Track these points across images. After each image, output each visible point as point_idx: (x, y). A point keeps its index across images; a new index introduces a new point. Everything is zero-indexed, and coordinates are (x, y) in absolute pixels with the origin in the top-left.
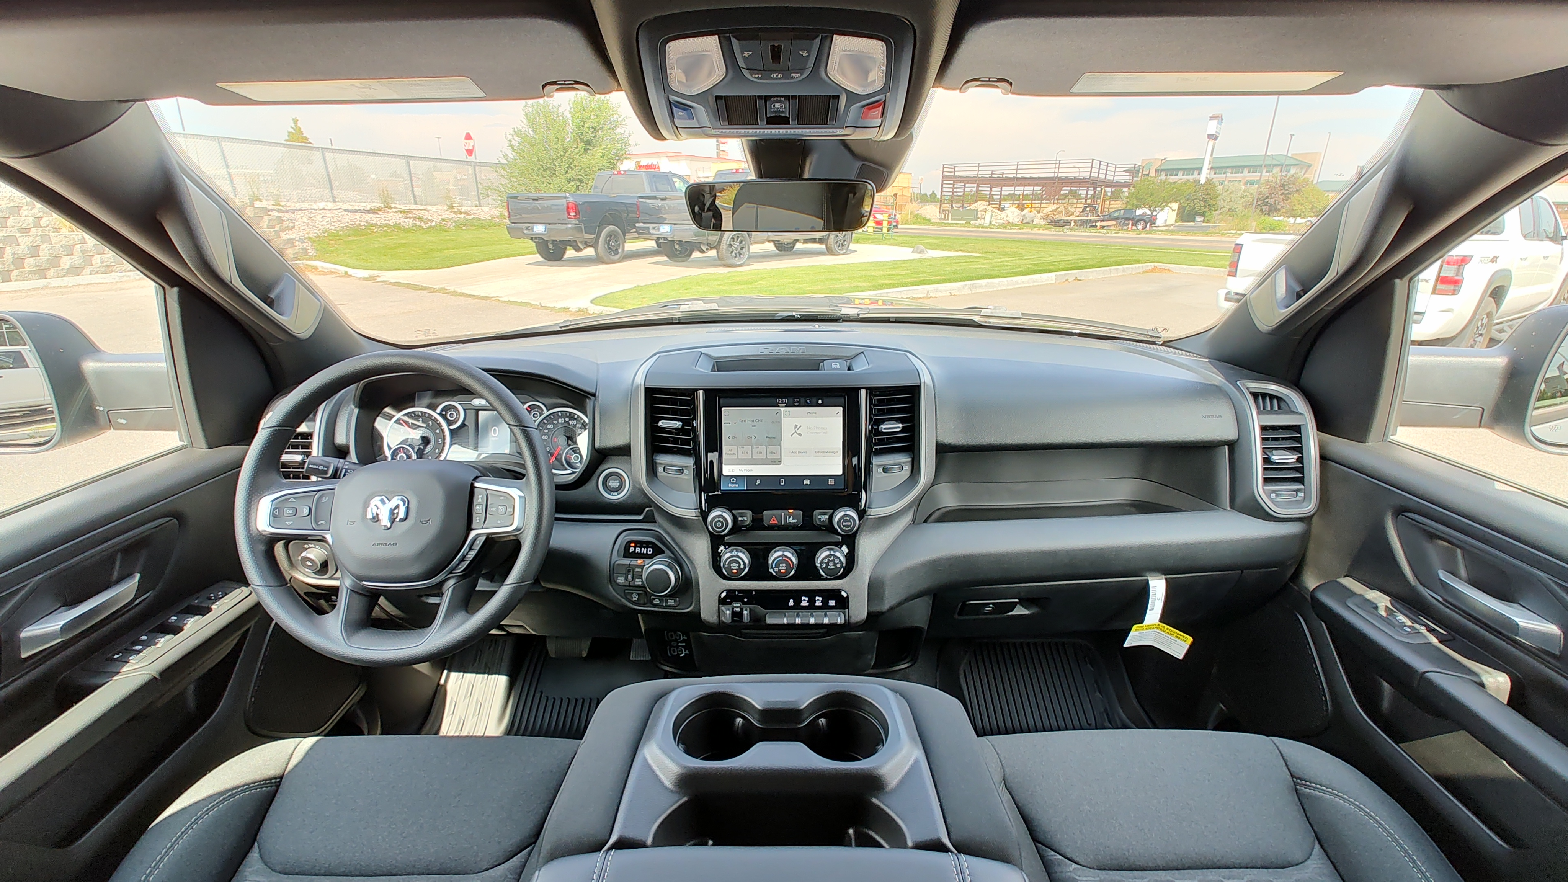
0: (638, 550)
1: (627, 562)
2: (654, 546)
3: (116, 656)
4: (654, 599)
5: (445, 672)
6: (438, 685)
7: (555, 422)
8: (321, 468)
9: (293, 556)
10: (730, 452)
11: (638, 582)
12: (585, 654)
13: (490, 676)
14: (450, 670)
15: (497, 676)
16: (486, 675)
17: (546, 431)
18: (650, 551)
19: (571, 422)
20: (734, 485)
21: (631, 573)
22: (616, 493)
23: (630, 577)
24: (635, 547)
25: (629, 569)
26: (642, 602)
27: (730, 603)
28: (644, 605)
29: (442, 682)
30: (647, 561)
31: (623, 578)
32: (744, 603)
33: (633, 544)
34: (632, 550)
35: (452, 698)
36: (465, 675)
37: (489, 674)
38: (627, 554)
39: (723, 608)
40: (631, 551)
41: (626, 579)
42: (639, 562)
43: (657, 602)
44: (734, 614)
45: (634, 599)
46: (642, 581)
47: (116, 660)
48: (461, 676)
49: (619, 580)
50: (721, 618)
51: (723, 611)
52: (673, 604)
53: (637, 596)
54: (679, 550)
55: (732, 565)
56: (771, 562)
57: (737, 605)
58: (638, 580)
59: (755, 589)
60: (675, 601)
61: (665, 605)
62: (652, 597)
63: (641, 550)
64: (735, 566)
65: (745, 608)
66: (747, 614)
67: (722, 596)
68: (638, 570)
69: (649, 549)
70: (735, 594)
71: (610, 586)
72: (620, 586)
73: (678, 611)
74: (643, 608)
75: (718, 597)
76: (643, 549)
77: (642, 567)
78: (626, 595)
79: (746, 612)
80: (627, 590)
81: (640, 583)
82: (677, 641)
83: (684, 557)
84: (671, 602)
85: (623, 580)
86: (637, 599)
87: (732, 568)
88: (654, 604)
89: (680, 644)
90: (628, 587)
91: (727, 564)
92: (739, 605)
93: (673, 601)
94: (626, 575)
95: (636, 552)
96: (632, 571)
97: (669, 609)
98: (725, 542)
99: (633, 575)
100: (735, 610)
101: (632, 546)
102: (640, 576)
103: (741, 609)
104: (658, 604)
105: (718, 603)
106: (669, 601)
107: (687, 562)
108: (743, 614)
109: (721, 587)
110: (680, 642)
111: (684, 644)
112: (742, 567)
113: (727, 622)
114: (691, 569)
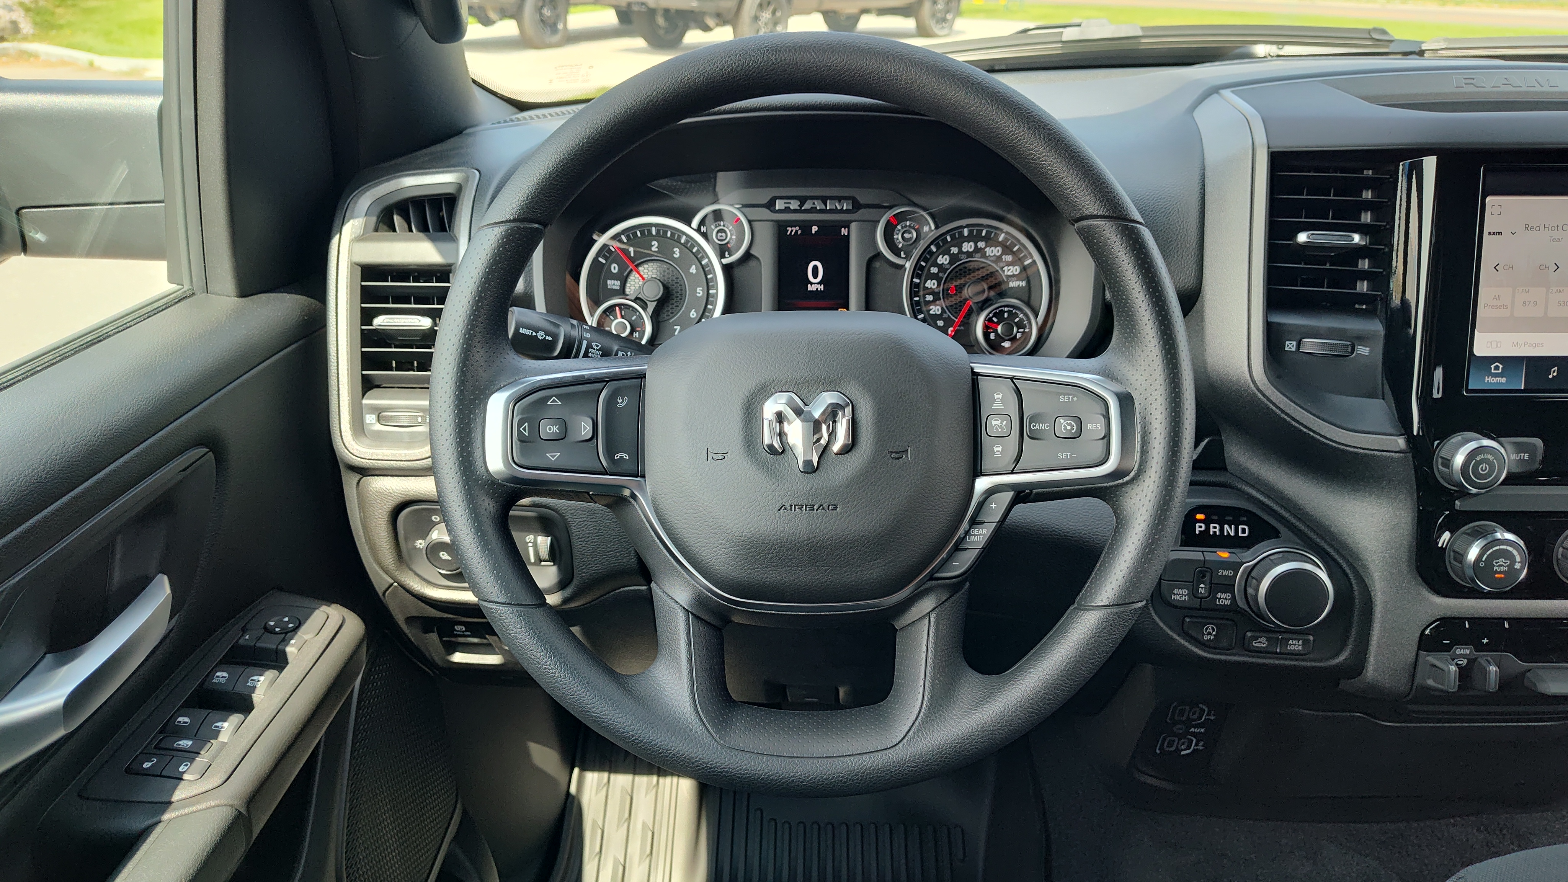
0: (1214, 529)
1: (1194, 554)
2: (1253, 520)
3: (147, 765)
4: (1256, 638)
5: (576, 771)
6: (568, 793)
7: (954, 250)
8: (541, 335)
9: (406, 539)
10: (1495, 302)
11: (1224, 599)
13: (661, 780)
14: (583, 769)
15: (675, 779)
16: (655, 778)
17: (934, 270)
18: (1244, 531)
19: (989, 251)
20: (1495, 380)
21: (1207, 579)
23: (1203, 589)
24: (1206, 522)
25: (1204, 571)
26: (1224, 643)
27: (1448, 648)
28: (1227, 650)
29: (573, 789)
30: (1246, 555)
31: (1185, 591)
32: (1480, 648)
33: (1200, 516)
34: (1199, 528)
35: (594, 822)
36: (613, 776)
37: (659, 775)
38: (1188, 538)
39: (1432, 659)
40: (1198, 530)
41: (1194, 593)
42: (1224, 554)
43: (1262, 643)
44: (1465, 673)
45: (1207, 637)
46: (1233, 598)
47: (147, 773)
48: (606, 780)
49: (1175, 594)
50: (1418, 681)
51: (1434, 666)
52: (1300, 648)
53: (1214, 631)
54: (1306, 530)
55: (1496, 563)
56: (1560, 557)
57: (1462, 652)
58: (1224, 596)
59: (1511, 616)
60: (1306, 642)
61: (1278, 650)
62: (1249, 634)
63: (1222, 530)
64: (1502, 563)
65: (1483, 657)
66: (1496, 671)
67: (1427, 632)
68: (1225, 573)
69: (1240, 527)
70: (1467, 626)
71: (1151, 609)
72: (1176, 607)
73: (1309, 664)
74: (1223, 657)
75: (1417, 635)
76: (1226, 526)
77: (1235, 566)
78: (1185, 628)
79: (1493, 669)
80: (1191, 617)
81: (1228, 602)
82: (1189, 723)
83: (1323, 544)
84: (1295, 645)
85: (1185, 596)
86: (1212, 637)
87: (1495, 568)
88: (1252, 648)
89: (1193, 730)
90: (1196, 609)
91: (1483, 559)
92: (1468, 652)
93: (1301, 641)
94: (1193, 585)
95: (1211, 533)
96: (1208, 575)
97: (1286, 659)
98: (1457, 510)
99: (1212, 584)
100: (1459, 662)
101: (1200, 521)
102: (1228, 587)
103: (1472, 661)
104: (1262, 650)
105: (1416, 647)
106: (1290, 642)
107: (1336, 557)
108: (1485, 673)
109: (1429, 611)
110: (1195, 727)
111: (1202, 730)
112: (1518, 566)
113: (1442, 691)
114: (1348, 571)
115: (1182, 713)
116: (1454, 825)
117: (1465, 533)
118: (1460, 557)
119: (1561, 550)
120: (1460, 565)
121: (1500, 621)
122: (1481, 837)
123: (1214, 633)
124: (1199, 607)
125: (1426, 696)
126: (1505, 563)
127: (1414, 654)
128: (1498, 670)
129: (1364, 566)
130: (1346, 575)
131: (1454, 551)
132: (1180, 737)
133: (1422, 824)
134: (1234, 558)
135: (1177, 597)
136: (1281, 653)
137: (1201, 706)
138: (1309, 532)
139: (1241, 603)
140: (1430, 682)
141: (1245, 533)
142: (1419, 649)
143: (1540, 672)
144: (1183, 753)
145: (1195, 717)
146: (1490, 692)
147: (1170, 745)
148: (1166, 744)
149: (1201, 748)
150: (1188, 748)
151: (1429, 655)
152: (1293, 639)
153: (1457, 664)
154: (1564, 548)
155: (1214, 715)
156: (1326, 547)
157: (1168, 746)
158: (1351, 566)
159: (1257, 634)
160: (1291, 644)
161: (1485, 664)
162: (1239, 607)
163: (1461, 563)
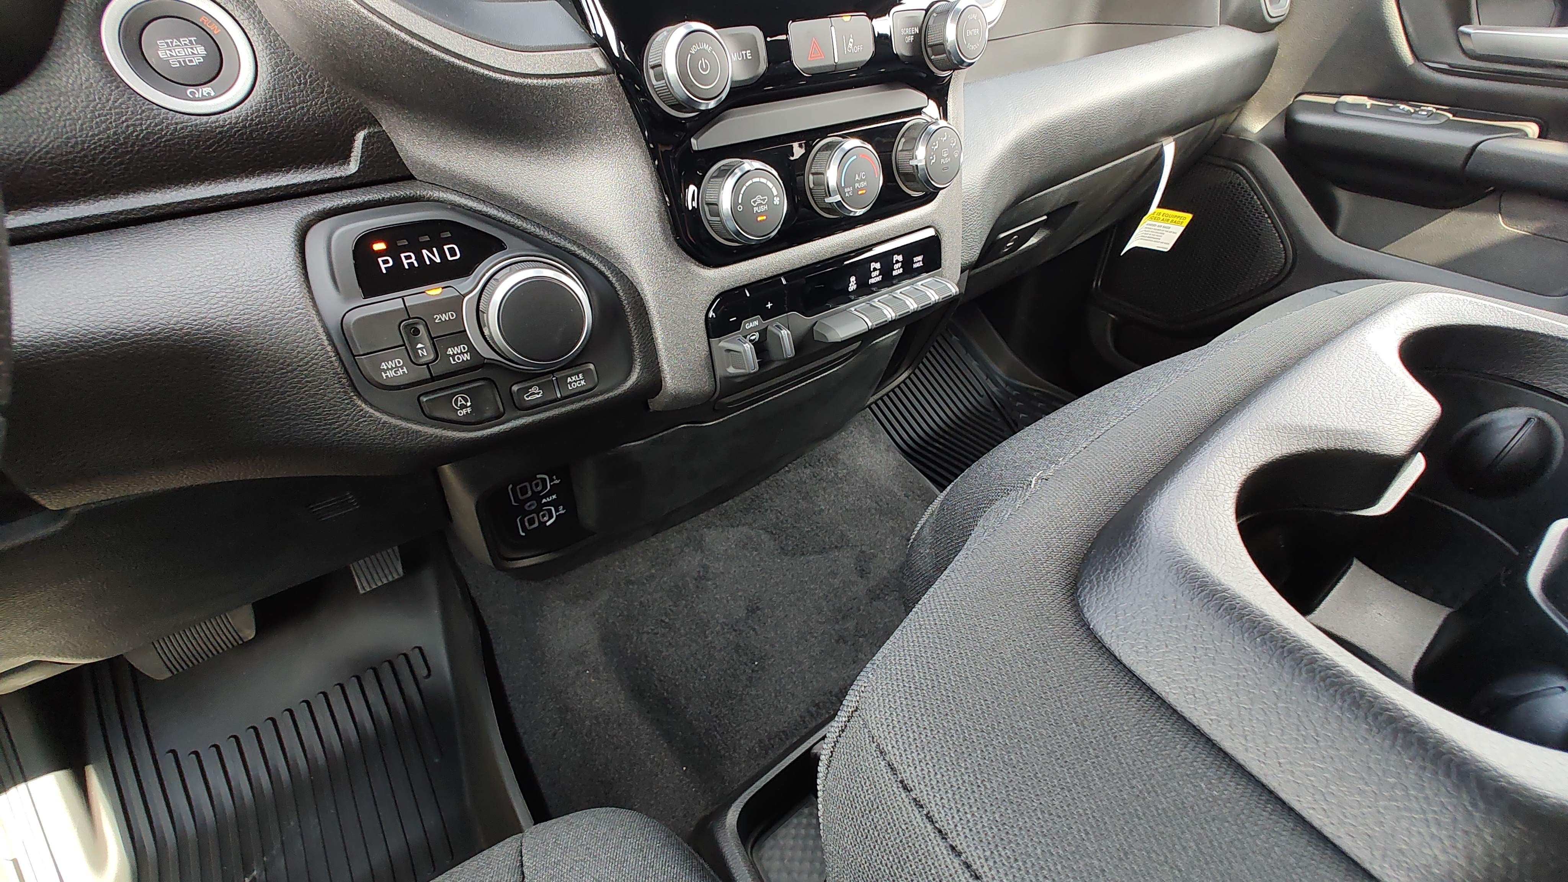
0: (408, 259)
1: (386, 306)
2: (462, 235)
4: (526, 390)
11: (458, 355)
12: (250, 633)
18: (453, 252)
21: (421, 335)
22: (206, 90)
23: (424, 350)
24: (392, 253)
25: (413, 324)
26: (489, 411)
27: (736, 327)
28: (498, 418)
30: (462, 285)
31: (398, 362)
32: (766, 315)
33: (379, 246)
34: (385, 264)
38: (372, 282)
39: (724, 343)
40: (382, 268)
41: (413, 359)
42: (435, 292)
43: (535, 394)
44: (761, 348)
46: (472, 349)
49: (385, 371)
50: (719, 373)
51: (729, 350)
52: (583, 382)
53: (467, 401)
54: (538, 230)
55: (754, 202)
56: (812, 186)
57: (751, 325)
58: (457, 350)
59: (785, 270)
60: (586, 374)
61: (559, 396)
62: (515, 388)
63: (420, 258)
64: (759, 201)
65: (772, 324)
66: (788, 334)
67: (711, 314)
68: (444, 317)
69: (446, 247)
70: (748, 295)
71: (359, 403)
72: (398, 388)
73: (600, 398)
74: (496, 429)
75: (702, 321)
76: (425, 252)
77: (455, 304)
78: (426, 410)
79: (785, 333)
80: (426, 394)
81: (467, 357)
82: (536, 496)
83: (563, 243)
84: (576, 382)
85: (402, 367)
86: (469, 410)
87: (755, 209)
88: (527, 405)
89: (544, 501)
90: (425, 381)
91: (740, 202)
92: (756, 323)
93: (580, 375)
94: (406, 348)
95: (407, 267)
96: (421, 328)
97: (573, 403)
98: (695, 151)
99: (432, 339)
100: (753, 338)
101: (381, 253)
102: (460, 336)
103: (763, 332)
104: (539, 401)
105: (705, 335)
106: (569, 380)
107: (584, 254)
108: (778, 339)
109: (705, 289)
110: (545, 497)
111: (554, 497)
112: (776, 201)
113: (744, 375)
114: (603, 269)
115: (524, 491)
116: (789, 472)
117: (712, 177)
118: (714, 206)
119: (811, 177)
120: (718, 219)
121: (777, 278)
122: (808, 471)
123: (469, 404)
124: (429, 376)
125: (732, 385)
126: (764, 200)
127: (706, 344)
128: (789, 332)
129: (617, 256)
130: (602, 273)
131: (708, 204)
132: (537, 511)
133: (768, 482)
134: (451, 293)
135: (391, 374)
136: (563, 398)
137: (538, 476)
138: (542, 233)
139: (487, 353)
140: (731, 370)
141: (456, 255)
142: (709, 337)
143: (825, 321)
144: (548, 524)
145: (539, 488)
146: (791, 358)
147: (531, 522)
148: (527, 524)
149: (563, 512)
150: (551, 517)
151: (720, 341)
152: (570, 376)
153: (751, 341)
154: (813, 174)
155: (557, 479)
156: (569, 246)
157: (530, 525)
158: (603, 260)
159: (526, 384)
160: (570, 383)
161: (776, 331)
162: (485, 358)
163: (718, 215)
